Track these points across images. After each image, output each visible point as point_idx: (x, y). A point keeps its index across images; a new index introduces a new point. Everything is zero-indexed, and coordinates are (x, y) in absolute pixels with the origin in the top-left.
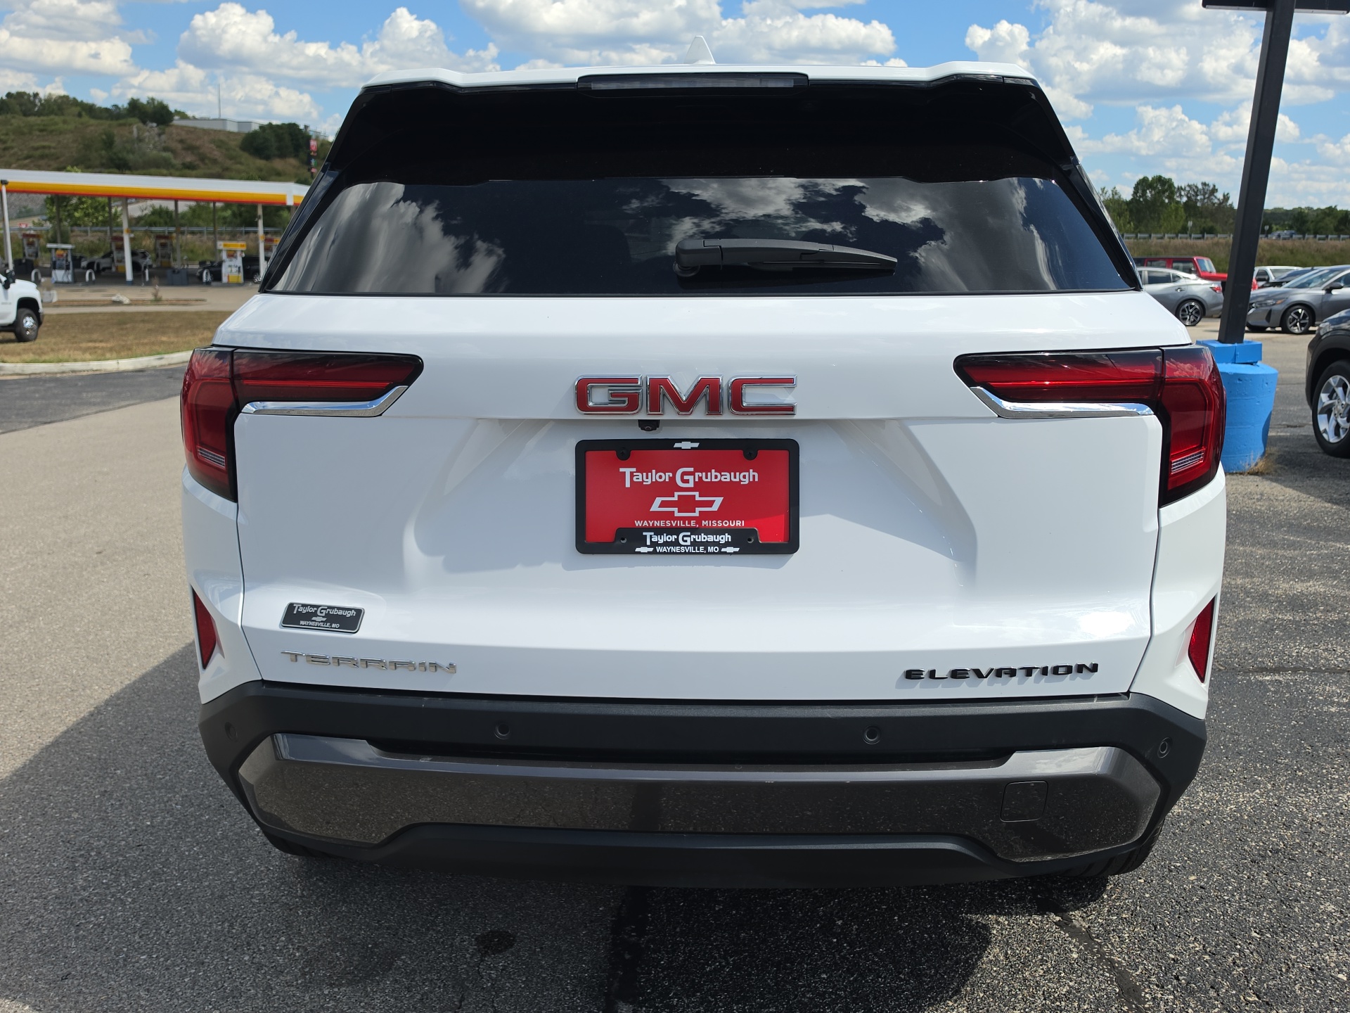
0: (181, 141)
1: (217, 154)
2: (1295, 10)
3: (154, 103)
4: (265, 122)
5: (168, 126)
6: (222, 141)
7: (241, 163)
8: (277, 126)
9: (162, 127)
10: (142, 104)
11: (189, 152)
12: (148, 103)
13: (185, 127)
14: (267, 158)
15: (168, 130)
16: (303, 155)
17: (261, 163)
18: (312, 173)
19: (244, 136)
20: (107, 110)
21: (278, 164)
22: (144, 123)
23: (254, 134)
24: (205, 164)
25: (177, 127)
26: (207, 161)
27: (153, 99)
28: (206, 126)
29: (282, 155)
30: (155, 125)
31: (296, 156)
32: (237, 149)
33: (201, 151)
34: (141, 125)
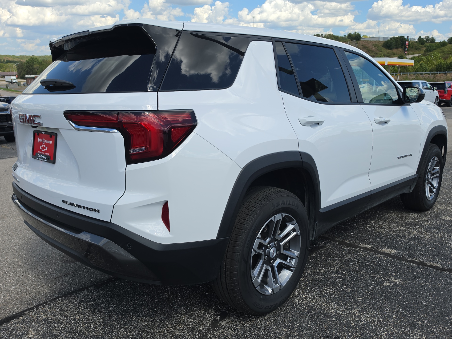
0: (363, 46)
1: (374, 49)
3: (356, 34)
4: (393, 37)
5: (359, 41)
6: (376, 44)
7: (381, 52)
8: (397, 38)
9: (357, 41)
10: (352, 34)
11: (365, 49)
12: (354, 34)
13: (365, 41)
14: (391, 49)
15: (359, 42)
16: (404, 47)
17: (389, 51)
18: (405, 53)
19: (384, 42)
20: (342, 37)
21: (395, 51)
22: (352, 40)
23: (388, 41)
24: (369, 52)
25: (362, 41)
26: (370, 52)
27: (356, 33)
28: (372, 40)
29: (397, 48)
30: (355, 41)
31: (402, 48)
32: (381, 47)
33: (369, 48)
34: (351, 41)
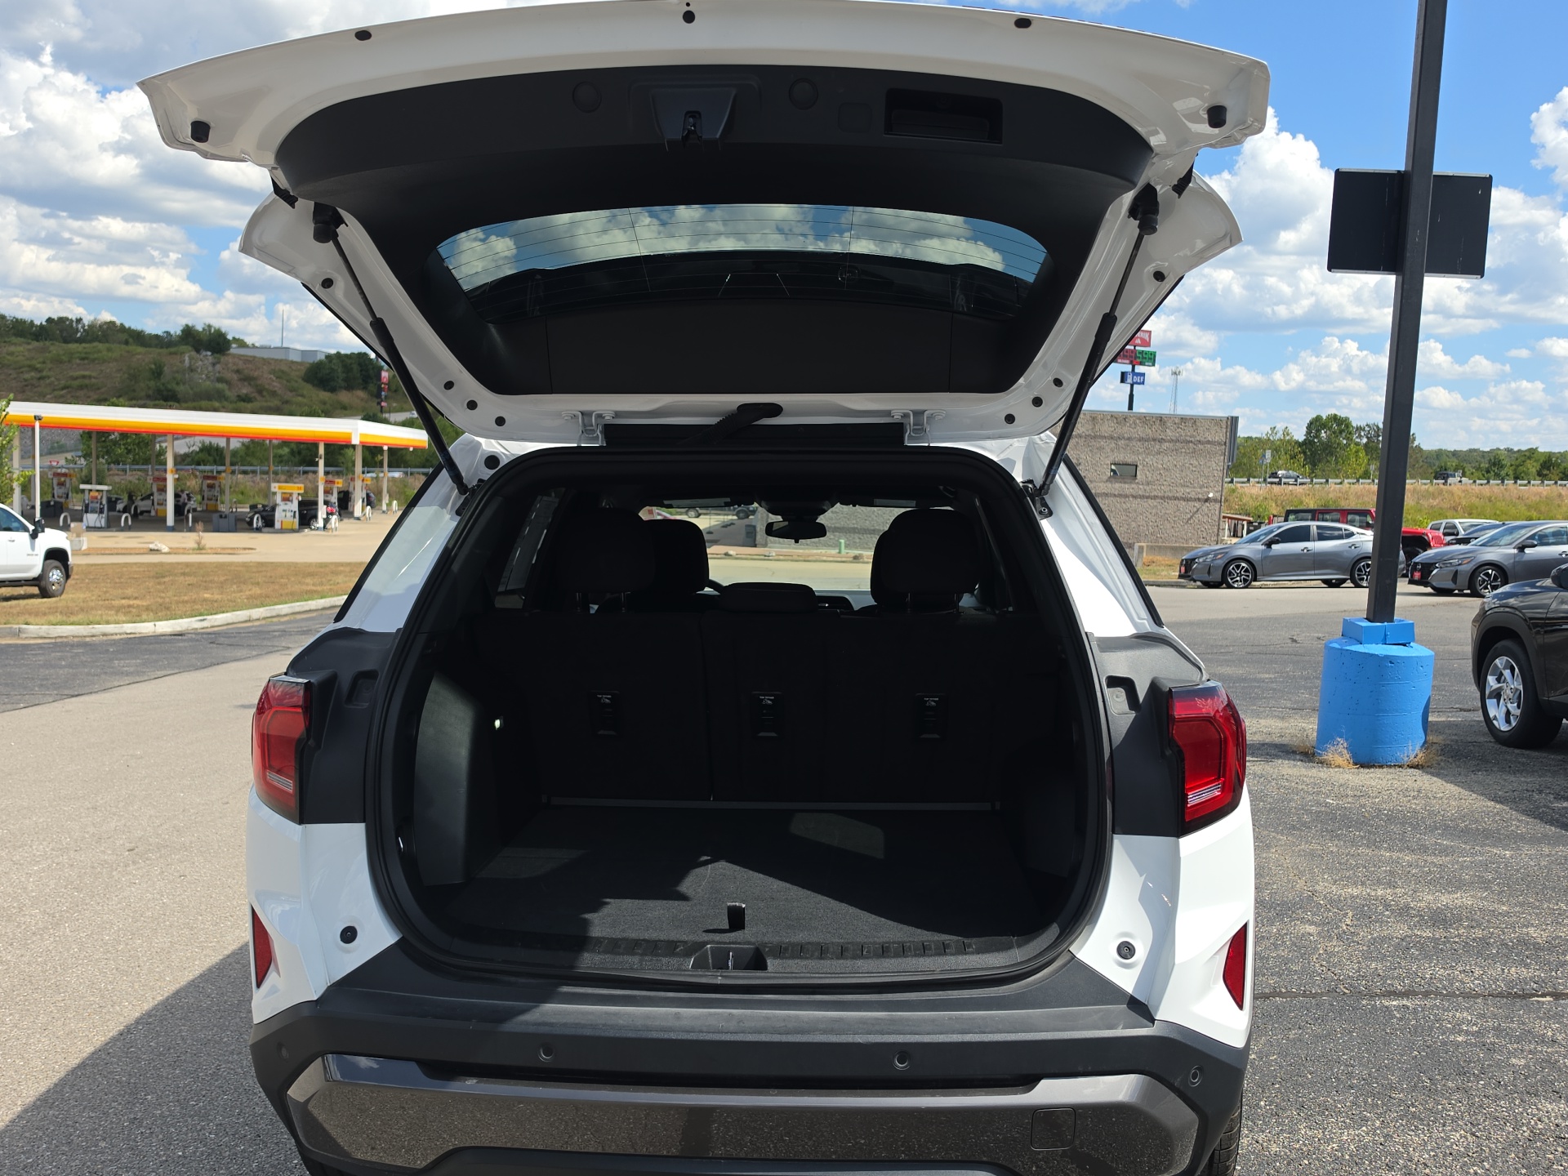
0: (238, 371)
1: (276, 385)
2: (1425, 274)
3: (210, 331)
4: (333, 351)
5: (224, 355)
6: (283, 372)
7: (302, 396)
8: (346, 355)
9: (216, 355)
10: (197, 331)
11: (246, 383)
12: (204, 329)
13: (242, 356)
14: (333, 390)
15: (223, 359)
16: (372, 387)
17: (324, 395)
18: (382, 407)
19: (308, 365)
20: (157, 336)
21: (344, 396)
22: (198, 351)
23: (320, 363)
24: (263, 396)
25: (234, 356)
26: (265, 393)
27: (210, 326)
28: (265, 355)
29: (349, 387)
30: (209, 353)
31: (365, 388)
32: (300, 380)
33: (259, 382)
34: (194, 353)
